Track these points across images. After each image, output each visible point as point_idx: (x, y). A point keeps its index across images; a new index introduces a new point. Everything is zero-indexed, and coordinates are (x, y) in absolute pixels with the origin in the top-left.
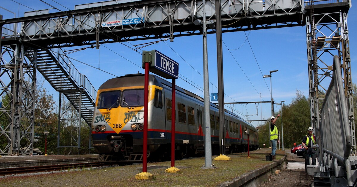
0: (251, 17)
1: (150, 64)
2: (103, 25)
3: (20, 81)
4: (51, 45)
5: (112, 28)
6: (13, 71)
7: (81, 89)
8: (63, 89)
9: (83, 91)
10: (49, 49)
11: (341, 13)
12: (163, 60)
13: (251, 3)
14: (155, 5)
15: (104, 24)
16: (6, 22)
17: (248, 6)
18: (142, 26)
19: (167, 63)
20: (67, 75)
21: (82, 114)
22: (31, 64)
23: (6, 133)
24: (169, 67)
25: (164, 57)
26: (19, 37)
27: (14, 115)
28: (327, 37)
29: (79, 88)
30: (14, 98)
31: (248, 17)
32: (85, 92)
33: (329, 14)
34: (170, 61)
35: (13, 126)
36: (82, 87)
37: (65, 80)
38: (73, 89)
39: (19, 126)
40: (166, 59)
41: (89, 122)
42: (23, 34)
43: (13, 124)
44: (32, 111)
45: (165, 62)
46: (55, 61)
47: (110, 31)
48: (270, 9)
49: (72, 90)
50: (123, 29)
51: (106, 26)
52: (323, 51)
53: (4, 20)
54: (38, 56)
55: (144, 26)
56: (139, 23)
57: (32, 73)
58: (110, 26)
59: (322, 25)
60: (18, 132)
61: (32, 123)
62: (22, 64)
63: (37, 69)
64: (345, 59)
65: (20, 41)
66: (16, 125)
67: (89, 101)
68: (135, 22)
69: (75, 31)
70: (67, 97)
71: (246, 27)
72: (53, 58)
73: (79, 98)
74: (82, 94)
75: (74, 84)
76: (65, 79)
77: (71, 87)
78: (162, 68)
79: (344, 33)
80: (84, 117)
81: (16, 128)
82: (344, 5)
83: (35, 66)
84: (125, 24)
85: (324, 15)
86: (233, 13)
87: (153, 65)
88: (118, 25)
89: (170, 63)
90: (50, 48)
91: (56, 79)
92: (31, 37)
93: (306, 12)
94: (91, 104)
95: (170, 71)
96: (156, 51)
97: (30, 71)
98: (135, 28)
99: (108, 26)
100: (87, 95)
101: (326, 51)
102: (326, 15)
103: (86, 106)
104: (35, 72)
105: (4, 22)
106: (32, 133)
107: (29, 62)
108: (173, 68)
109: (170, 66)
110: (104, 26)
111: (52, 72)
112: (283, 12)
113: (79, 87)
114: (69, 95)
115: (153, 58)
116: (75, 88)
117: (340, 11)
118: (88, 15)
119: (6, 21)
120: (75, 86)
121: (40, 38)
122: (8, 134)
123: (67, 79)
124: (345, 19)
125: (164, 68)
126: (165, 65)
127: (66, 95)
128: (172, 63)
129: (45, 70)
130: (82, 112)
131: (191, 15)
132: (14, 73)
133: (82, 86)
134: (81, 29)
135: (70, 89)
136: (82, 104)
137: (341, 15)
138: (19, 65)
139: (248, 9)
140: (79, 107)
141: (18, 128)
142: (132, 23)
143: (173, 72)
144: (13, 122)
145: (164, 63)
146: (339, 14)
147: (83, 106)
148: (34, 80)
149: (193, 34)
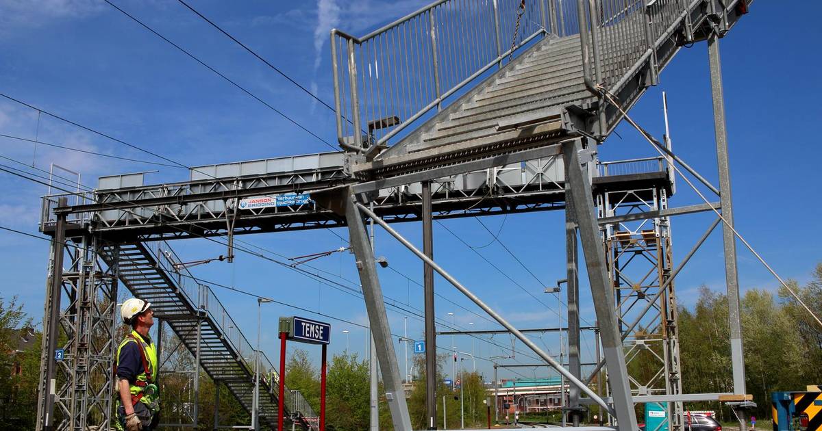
0: (501, 196)
1: (288, 334)
2: (241, 205)
3: (89, 305)
4: (146, 236)
5: (257, 211)
6: (75, 283)
7: (201, 313)
8: (166, 313)
9: (203, 317)
10: (142, 243)
11: (654, 190)
12: (305, 326)
13: (500, 171)
14: (334, 171)
15: (243, 204)
16: (73, 210)
17: (495, 176)
18: (311, 209)
19: (312, 328)
20: (174, 289)
21: (201, 360)
22: (108, 271)
23: (60, 400)
24: (315, 332)
25: (306, 323)
26: (89, 223)
27: (76, 368)
28: (631, 233)
29: (196, 312)
30: (77, 335)
31: (496, 196)
32: (208, 319)
33: (635, 192)
34: (315, 325)
35: (74, 387)
36: (202, 310)
37: (172, 297)
38: (185, 312)
39: (85, 388)
40: (310, 323)
41: (215, 376)
42: (96, 218)
43: (74, 385)
44: (110, 359)
45: (309, 327)
46: (152, 262)
47: (255, 216)
48: (535, 181)
49: (184, 314)
50: (276, 214)
51: (246, 208)
52: (634, 253)
53: (69, 207)
54: (121, 253)
55: (315, 209)
56: (305, 203)
57: (110, 287)
58: (254, 208)
59: (632, 207)
60: (83, 398)
61: (108, 382)
62: (92, 273)
63: (119, 279)
64: (663, 272)
65: (90, 230)
66: (80, 387)
67: (216, 336)
68: (298, 202)
69: (191, 214)
70: (174, 328)
71: (499, 209)
72: (148, 256)
73: (196, 330)
74: (203, 323)
75: (186, 303)
76: (171, 295)
77: (182, 311)
78: (305, 336)
79: (660, 226)
80: (206, 365)
81: (79, 390)
82: (659, 177)
83: (117, 274)
84: (280, 204)
85: (626, 193)
86: (470, 187)
87: (291, 335)
88: (269, 206)
89: (317, 327)
90: (145, 240)
91: (153, 295)
92: (111, 223)
93: (595, 189)
94: (219, 340)
95: (317, 337)
96: (295, 317)
97: (105, 284)
98: (299, 213)
99: (250, 208)
100: (211, 324)
101: (639, 252)
102: (629, 194)
103: (209, 345)
104: (115, 285)
105: (71, 210)
106: (108, 401)
107: (105, 267)
108: (321, 332)
109: (317, 331)
110: (243, 207)
111: (147, 282)
112: (556, 188)
113: (196, 309)
114: (176, 324)
115: (291, 327)
116: (188, 312)
117: (653, 187)
118: (215, 186)
119: (74, 208)
120: (190, 308)
121: (127, 226)
122: (64, 402)
123: (174, 295)
124: (664, 200)
125: (307, 335)
126: (309, 332)
127: (170, 324)
128: (319, 326)
129: (132, 278)
130: (202, 357)
131: (396, 191)
132: (76, 286)
133: (203, 307)
134: (202, 212)
135: (181, 313)
136: (202, 341)
137: (655, 193)
138: (87, 274)
139: (495, 182)
140: (196, 347)
141: (83, 391)
142: (293, 202)
143: (321, 338)
144: (75, 380)
145: (307, 329)
146: (651, 192)
147: (205, 345)
148: (113, 301)
149: (404, 220)
